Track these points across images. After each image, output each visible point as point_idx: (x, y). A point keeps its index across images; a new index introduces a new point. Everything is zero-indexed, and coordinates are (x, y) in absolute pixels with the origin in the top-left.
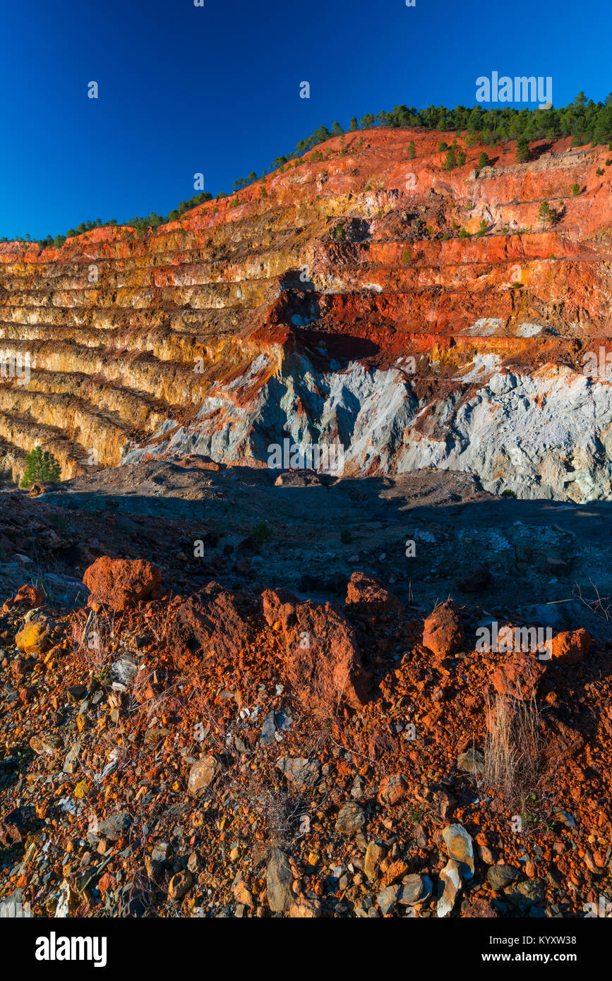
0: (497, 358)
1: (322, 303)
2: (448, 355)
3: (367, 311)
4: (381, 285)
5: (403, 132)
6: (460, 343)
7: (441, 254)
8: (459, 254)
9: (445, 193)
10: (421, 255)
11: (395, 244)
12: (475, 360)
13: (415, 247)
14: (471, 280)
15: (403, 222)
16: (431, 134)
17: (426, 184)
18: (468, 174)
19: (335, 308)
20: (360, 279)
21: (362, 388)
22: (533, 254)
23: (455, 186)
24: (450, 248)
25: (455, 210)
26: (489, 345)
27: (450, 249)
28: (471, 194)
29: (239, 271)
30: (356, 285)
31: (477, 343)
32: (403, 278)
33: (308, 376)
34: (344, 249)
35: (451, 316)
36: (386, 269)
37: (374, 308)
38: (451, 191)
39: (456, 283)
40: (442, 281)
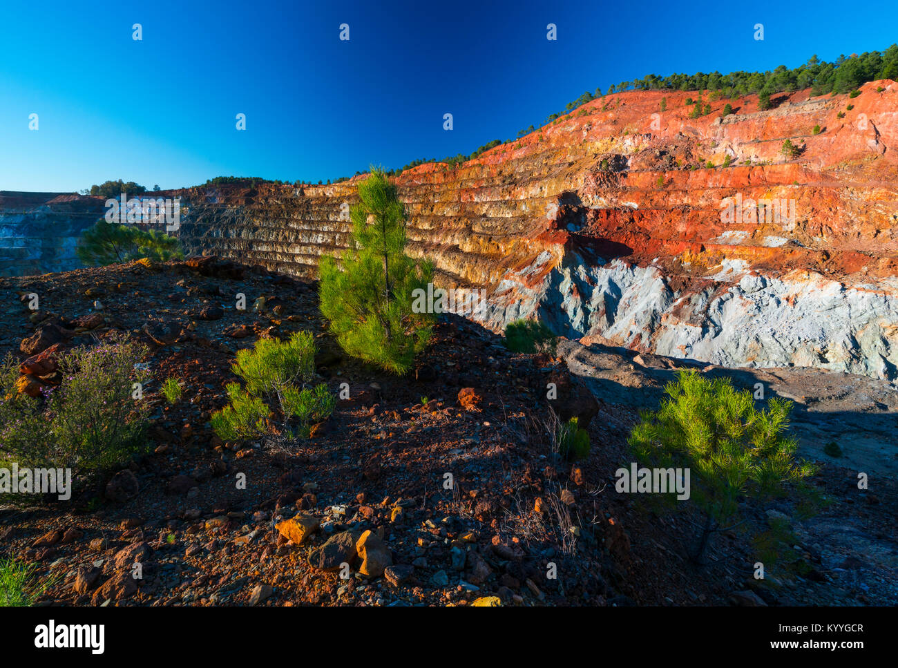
0: (745, 263)
1: (590, 215)
2: (698, 258)
3: (626, 222)
4: (637, 203)
5: (652, 93)
6: (709, 250)
7: (689, 181)
8: (705, 181)
9: (691, 135)
10: (671, 181)
11: (650, 173)
12: (723, 263)
13: (666, 175)
14: (717, 201)
15: (656, 157)
16: (676, 93)
17: (675, 129)
18: (713, 120)
19: (600, 219)
20: (620, 198)
21: (624, 280)
23: (700, 130)
24: (697, 176)
25: (701, 148)
27: (696, 178)
28: (715, 135)
29: (523, 192)
30: (617, 203)
31: (724, 250)
32: (656, 198)
33: (581, 268)
34: (608, 177)
35: (700, 228)
36: (641, 191)
37: (632, 220)
38: (697, 134)
39: (702, 203)
40: (690, 201)
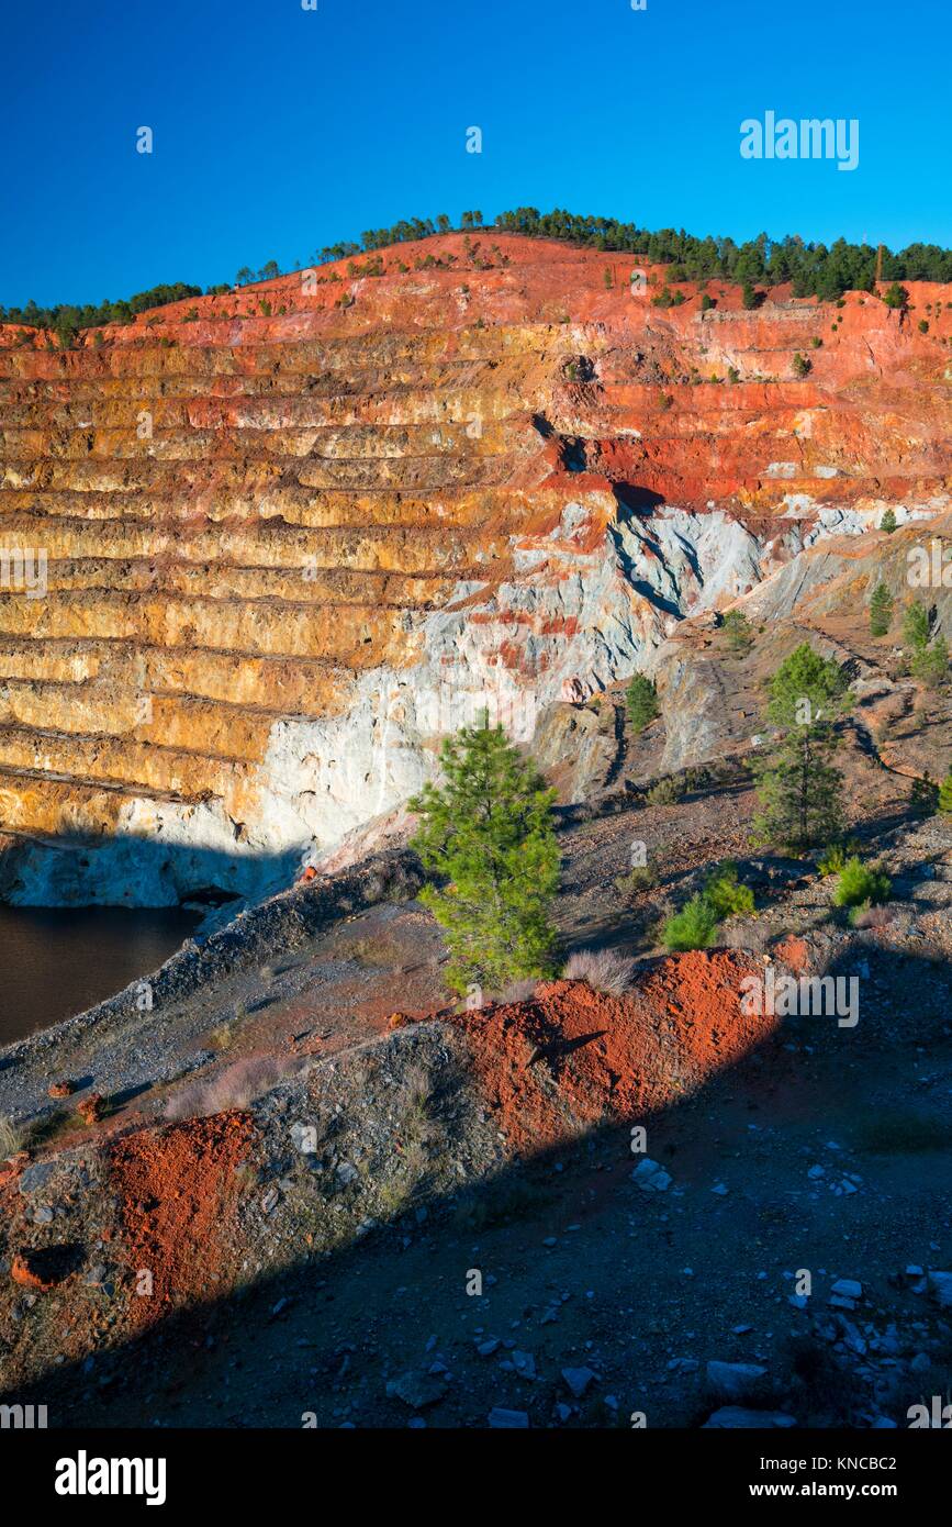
0: (808, 497)
1: (590, 450)
2: (759, 497)
3: (640, 458)
4: (638, 430)
6: (765, 486)
7: (696, 400)
8: (716, 401)
9: (665, 332)
10: (670, 401)
11: (640, 386)
12: (787, 499)
13: (664, 390)
14: (739, 427)
15: (637, 363)
17: (637, 319)
18: (691, 314)
20: (611, 423)
22: (792, 401)
23: (675, 326)
24: (703, 394)
25: (686, 352)
26: (795, 486)
27: (703, 396)
28: (700, 337)
29: (397, 410)
30: (608, 430)
31: (784, 485)
32: (662, 423)
34: (583, 390)
35: (739, 461)
36: (638, 413)
37: (646, 455)
38: (672, 331)
39: (722, 429)
40: (706, 427)
